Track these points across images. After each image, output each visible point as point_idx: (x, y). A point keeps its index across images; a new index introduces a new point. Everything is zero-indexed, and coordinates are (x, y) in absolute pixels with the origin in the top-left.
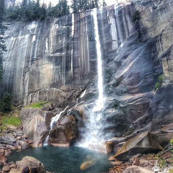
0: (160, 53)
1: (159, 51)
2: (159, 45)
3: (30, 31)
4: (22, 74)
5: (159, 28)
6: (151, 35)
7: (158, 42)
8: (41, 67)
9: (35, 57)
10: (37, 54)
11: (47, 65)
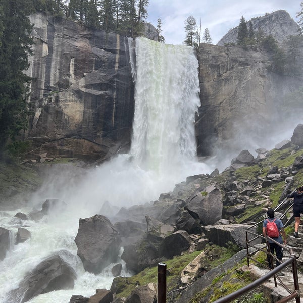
8: (64, 105)
9: (52, 85)
10: (55, 80)
11: (73, 102)
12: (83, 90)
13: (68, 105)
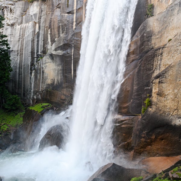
0: (155, 72)
1: (155, 69)
2: (158, 61)
3: (33, 16)
4: (29, 71)
5: (168, 35)
6: (155, 44)
7: (157, 57)
8: (45, 66)
9: (39, 53)
10: (41, 49)
11: (50, 63)
12: (54, 53)
13: (47, 66)
